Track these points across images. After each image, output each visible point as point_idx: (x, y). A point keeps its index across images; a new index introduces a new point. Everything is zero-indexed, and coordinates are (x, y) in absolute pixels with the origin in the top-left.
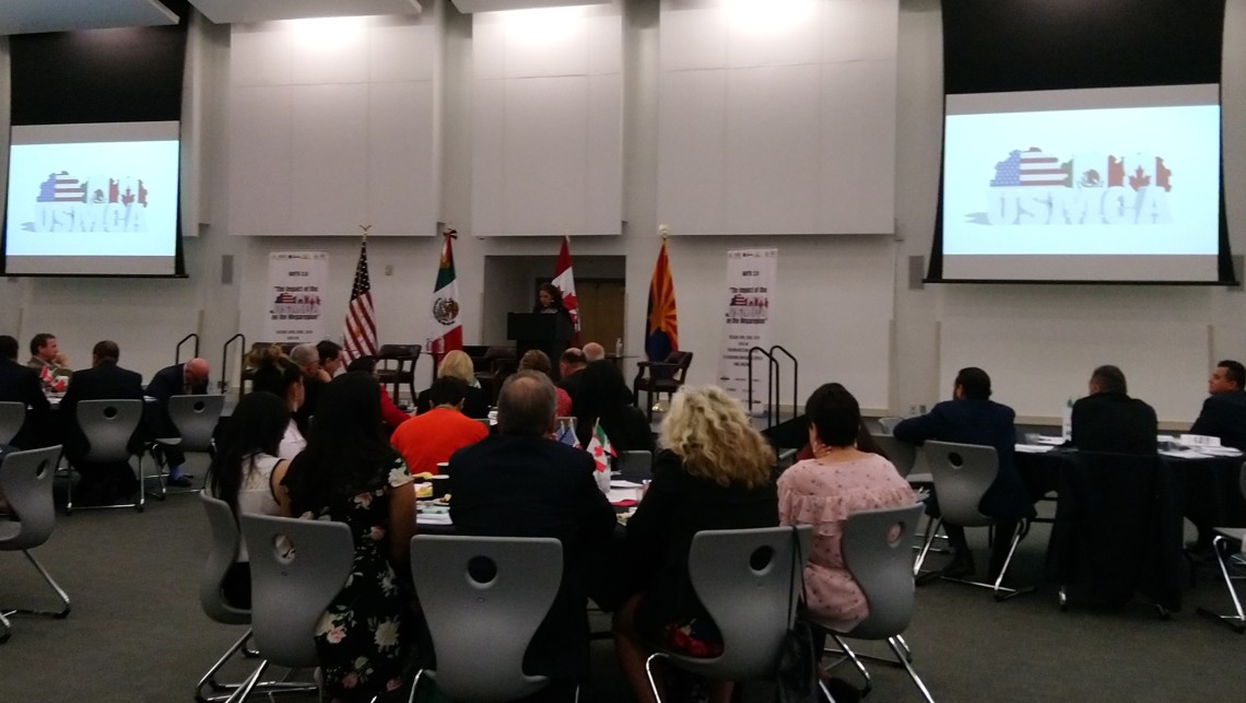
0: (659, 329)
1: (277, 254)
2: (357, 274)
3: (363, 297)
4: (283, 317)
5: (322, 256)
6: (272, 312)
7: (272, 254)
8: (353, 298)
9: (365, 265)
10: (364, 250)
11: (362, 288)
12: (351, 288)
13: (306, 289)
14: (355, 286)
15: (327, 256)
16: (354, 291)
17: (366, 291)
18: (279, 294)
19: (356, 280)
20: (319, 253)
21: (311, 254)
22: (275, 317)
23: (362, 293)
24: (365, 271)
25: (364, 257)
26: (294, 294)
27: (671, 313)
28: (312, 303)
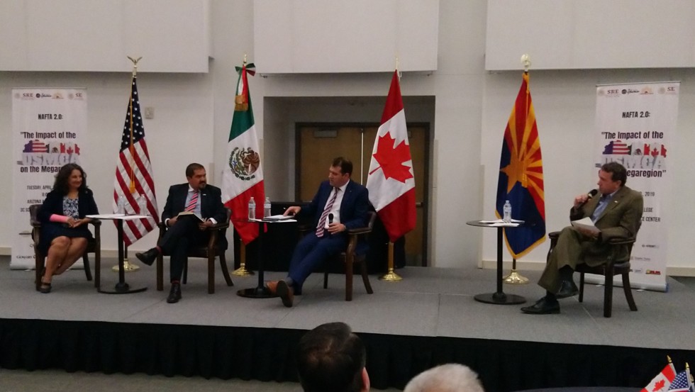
0: (518, 184)
1: (22, 92)
2: (128, 117)
3: (137, 146)
4: (35, 169)
5: (79, 95)
6: (20, 163)
7: (15, 91)
8: (123, 146)
9: (138, 106)
10: (134, 88)
11: (135, 135)
12: (121, 134)
13: (61, 135)
14: (126, 132)
15: (84, 95)
16: (124, 138)
17: (140, 138)
18: (27, 141)
19: (127, 125)
20: (74, 92)
21: (64, 92)
22: (23, 170)
23: (135, 141)
24: (138, 113)
25: (135, 97)
26: (46, 141)
27: (536, 164)
28: (70, 151)
